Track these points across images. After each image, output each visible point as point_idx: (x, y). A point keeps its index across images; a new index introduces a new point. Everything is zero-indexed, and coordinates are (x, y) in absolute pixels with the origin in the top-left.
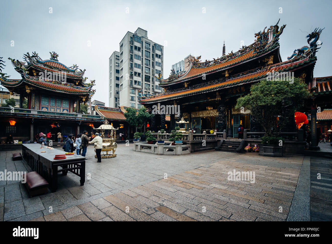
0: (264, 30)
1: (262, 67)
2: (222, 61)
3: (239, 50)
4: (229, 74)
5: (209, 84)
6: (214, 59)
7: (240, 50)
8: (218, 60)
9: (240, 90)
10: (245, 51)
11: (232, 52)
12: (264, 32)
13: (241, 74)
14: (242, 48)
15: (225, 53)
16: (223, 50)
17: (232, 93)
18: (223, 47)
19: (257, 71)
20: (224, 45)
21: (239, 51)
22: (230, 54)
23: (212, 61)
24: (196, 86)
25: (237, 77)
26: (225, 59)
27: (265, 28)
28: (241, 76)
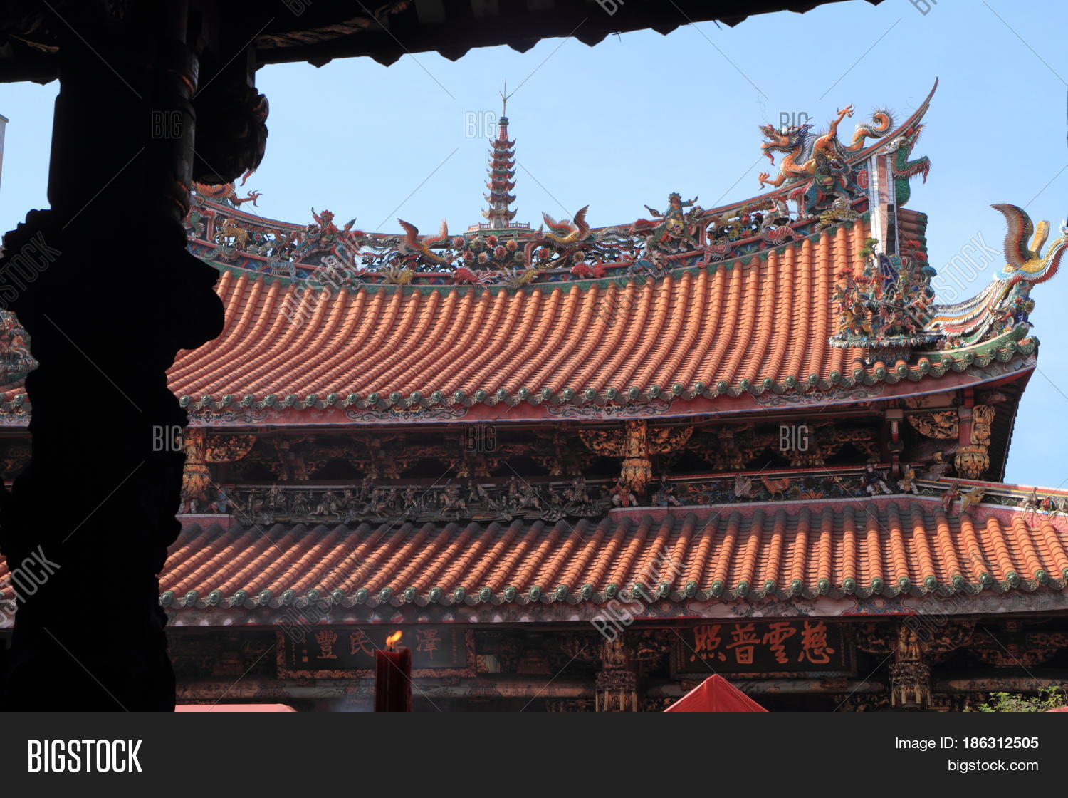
0: (834, 126)
1: (911, 474)
2: (484, 267)
3: (641, 223)
4: (658, 463)
5: (452, 510)
6: (412, 230)
7: (650, 218)
8: (446, 242)
9: (793, 645)
10: (690, 247)
11: (580, 218)
12: (833, 139)
13: (748, 485)
14: (664, 207)
15: (511, 199)
16: (495, 165)
17: (723, 658)
18: (498, 144)
19: (869, 488)
20: (504, 122)
21: (643, 228)
22: (562, 229)
23: (375, 240)
24: (299, 498)
25: (705, 501)
26: (509, 259)
27: (842, 114)
28: (744, 499)
